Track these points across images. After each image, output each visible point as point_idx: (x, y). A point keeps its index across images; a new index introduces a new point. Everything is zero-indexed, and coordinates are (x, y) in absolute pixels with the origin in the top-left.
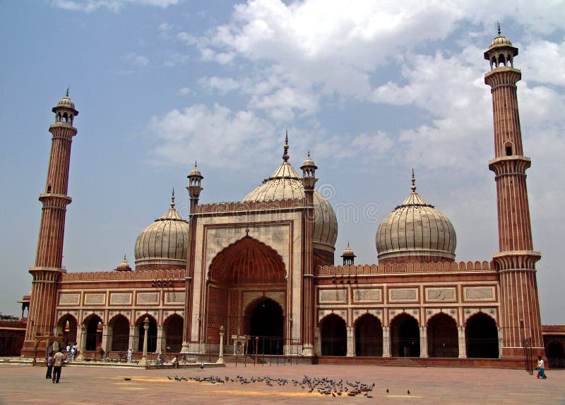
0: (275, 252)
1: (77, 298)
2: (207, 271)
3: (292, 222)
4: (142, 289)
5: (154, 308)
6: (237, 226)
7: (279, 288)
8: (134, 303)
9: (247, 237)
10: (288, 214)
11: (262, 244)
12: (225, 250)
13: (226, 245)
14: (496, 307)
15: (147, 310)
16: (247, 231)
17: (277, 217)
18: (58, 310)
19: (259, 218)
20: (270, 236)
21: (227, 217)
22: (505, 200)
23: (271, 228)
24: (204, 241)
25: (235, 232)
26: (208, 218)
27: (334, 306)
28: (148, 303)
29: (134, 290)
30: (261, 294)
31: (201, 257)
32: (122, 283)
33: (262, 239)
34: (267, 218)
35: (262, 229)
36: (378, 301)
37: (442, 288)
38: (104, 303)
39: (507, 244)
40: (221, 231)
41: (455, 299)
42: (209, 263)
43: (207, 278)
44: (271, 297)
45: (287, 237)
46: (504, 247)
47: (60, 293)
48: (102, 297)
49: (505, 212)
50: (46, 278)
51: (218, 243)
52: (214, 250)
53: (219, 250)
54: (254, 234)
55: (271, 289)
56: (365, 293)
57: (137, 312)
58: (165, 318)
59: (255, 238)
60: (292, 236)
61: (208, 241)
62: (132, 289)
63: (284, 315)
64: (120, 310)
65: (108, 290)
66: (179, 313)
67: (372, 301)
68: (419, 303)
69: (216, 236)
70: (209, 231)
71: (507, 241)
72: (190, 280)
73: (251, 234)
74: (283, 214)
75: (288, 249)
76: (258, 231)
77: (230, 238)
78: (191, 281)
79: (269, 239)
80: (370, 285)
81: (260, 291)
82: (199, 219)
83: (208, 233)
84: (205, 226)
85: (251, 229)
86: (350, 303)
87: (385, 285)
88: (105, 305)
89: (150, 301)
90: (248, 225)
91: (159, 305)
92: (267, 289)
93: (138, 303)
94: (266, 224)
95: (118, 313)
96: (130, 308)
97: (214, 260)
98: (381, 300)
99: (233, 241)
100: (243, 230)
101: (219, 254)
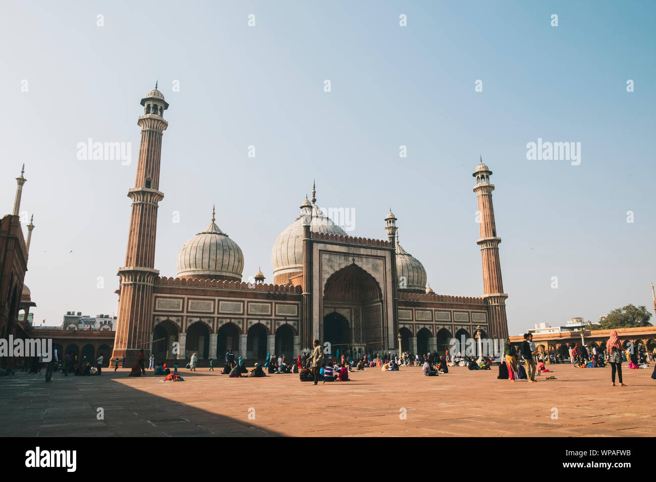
0: (374, 279)
1: (179, 305)
2: (323, 289)
3: (385, 257)
4: (254, 300)
5: (265, 317)
6: (346, 255)
7: (346, 306)
8: (246, 312)
9: (354, 265)
10: (382, 251)
11: (365, 271)
12: (337, 272)
13: (337, 269)
14: (487, 326)
15: (259, 319)
16: (354, 260)
17: (374, 252)
18: (154, 315)
19: (363, 251)
20: (370, 266)
21: (338, 246)
22: (493, 263)
23: (370, 260)
24: (320, 263)
25: (344, 259)
26: (322, 245)
27: (405, 322)
28: (260, 313)
29: (246, 300)
30: (332, 310)
31: (318, 277)
32: (232, 292)
33: (365, 268)
34: (369, 252)
35: (364, 260)
36: (429, 320)
37: (462, 313)
38: (212, 311)
39: (496, 289)
40: (333, 257)
41: (468, 321)
42: (325, 282)
43: (323, 295)
44: (340, 313)
45: (382, 269)
46: (494, 291)
47: (156, 297)
48: (210, 304)
49: (494, 270)
50: (138, 278)
51: (331, 267)
52: (328, 273)
53: (332, 272)
54: (359, 263)
55: (340, 306)
56: (422, 313)
57: (249, 321)
58: (277, 327)
59: (359, 266)
60: (385, 268)
61: (323, 264)
62: (243, 299)
63: (350, 327)
64: (231, 318)
65: (217, 298)
66: (291, 323)
67: (426, 319)
68: (451, 321)
69: (329, 260)
70: (323, 255)
71: (496, 287)
72: (310, 295)
73: (356, 263)
74: (378, 251)
75: (382, 277)
76: (361, 261)
77: (340, 264)
78: (310, 297)
79: (369, 268)
80: (424, 308)
81: (332, 307)
82: (315, 244)
83: (323, 257)
84: (320, 251)
85: (356, 259)
86: (414, 320)
87: (433, 309)
88: (214, 313)
89: (262, 311)
90: (354, 255)
91: (271, 315)
92: (337, 306)
93: (249, 313)
94: (367, 256)
95: (228, 321)
96: (242, 316)
97: (329, 280)
98: (431, 319)
99: (343, 266)
100: (351, 259)
101: (332, 276)
